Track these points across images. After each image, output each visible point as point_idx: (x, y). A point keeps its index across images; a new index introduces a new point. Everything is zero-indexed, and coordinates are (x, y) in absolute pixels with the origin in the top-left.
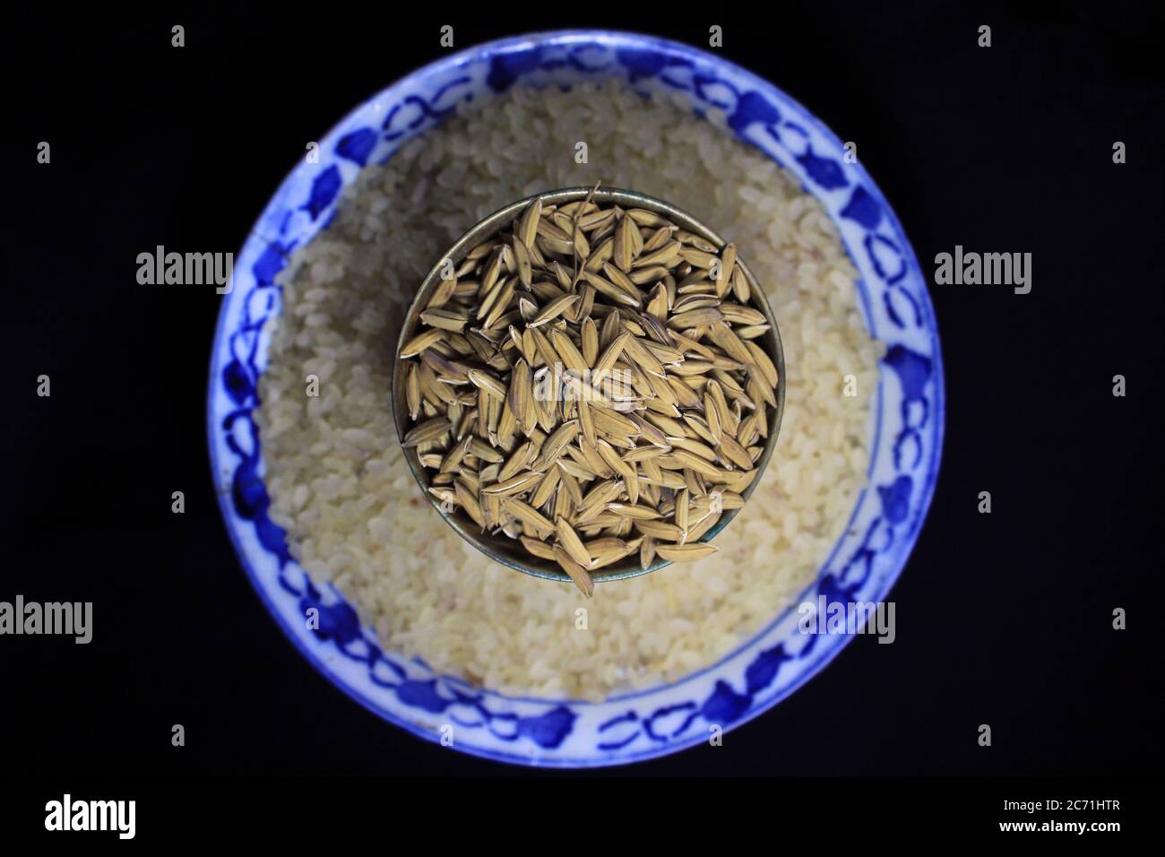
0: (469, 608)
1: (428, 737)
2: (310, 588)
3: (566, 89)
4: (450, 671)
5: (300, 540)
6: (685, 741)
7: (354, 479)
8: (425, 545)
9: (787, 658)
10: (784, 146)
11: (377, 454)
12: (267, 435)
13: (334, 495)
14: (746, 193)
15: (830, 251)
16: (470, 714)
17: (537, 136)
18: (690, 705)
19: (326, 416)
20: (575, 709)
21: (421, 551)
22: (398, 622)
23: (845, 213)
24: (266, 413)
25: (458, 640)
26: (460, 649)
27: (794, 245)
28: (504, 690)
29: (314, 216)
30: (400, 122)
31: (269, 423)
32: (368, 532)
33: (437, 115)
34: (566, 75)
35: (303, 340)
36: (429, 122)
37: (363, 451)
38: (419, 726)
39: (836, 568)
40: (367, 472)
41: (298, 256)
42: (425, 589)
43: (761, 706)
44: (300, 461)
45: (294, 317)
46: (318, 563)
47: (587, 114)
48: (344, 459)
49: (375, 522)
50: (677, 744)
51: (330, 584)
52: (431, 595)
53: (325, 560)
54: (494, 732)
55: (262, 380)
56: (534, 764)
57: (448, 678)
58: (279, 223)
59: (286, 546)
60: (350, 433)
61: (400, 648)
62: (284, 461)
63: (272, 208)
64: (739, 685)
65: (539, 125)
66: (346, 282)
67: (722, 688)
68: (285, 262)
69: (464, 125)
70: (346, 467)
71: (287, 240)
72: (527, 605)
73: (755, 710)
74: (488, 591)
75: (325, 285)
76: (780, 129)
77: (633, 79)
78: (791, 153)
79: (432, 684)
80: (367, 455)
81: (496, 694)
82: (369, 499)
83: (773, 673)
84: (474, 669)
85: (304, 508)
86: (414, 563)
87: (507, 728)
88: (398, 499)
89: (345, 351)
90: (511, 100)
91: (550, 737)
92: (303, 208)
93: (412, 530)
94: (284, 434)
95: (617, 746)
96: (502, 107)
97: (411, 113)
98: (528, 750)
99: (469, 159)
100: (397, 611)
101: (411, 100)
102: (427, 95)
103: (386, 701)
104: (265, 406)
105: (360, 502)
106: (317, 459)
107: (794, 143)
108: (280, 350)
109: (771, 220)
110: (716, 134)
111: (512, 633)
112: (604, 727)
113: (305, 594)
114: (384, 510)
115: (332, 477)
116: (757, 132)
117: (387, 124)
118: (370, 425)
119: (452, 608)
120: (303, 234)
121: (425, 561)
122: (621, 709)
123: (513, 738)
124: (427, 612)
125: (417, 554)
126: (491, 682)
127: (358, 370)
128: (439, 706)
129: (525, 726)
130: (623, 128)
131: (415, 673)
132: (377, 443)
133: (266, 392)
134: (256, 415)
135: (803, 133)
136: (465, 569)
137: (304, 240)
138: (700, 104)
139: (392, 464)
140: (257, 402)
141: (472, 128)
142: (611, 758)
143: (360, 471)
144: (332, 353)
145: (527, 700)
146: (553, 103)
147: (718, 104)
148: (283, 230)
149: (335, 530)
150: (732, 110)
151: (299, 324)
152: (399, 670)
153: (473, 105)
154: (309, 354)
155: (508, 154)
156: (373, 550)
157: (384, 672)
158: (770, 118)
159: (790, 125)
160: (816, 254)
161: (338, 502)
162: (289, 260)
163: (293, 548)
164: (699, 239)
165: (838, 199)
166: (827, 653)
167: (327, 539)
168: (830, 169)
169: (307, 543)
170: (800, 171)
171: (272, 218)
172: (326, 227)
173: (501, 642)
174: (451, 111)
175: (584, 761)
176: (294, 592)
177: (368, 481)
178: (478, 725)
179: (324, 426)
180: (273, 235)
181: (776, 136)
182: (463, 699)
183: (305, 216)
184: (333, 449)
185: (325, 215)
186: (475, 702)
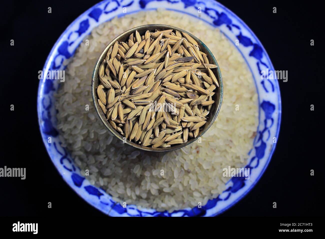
0: (231, 136)
1: (274, 147)
2: (227, 190)
3: (57, 111)
4: (252, 143)
5: (212, 195)
6: (270, 64)
7: (190, 175)
8: (212, 149)
9: (241, 34)
10: (76, 40)
11: (182, 167)
12: (177, 208)
13: (196, 182)
14: (91, 50)
15: (110, 25)
16: (266, 135)
17: (73, 119)
18: (258, 64)
19: (170, 186)
20: (261, 101)
21: (213, 150)
22: (237, 160)
23: (97, 20)
24: (170, 208)
25: (241, 140)
26: (244, 140)
27: (108, 35)
28: (257, 125)
29: (102, 194)
30: (69, 166)
31: (173, 206)
32: (208, 170)
33: (66, 154)
34: (53, 111)
35: (144, 196)
36: (69, 157)
37: (181, 171)
38: (271, 150)
39: (211, 21)
40: (188, 169)
41: (115, 200)
42: (226, 151)
43: (256, 40)
44: (185, 195)
45: (136, 200)
46: (219, 188)
47: (66, 103)
48: (184, 179)
49: (205, 167)
50: (271, 67)
51: (226, 184)
52: (228, 149)
53: (217, 186)
54: (271, 126)
55: (158, 210)
56: (280, 112)
57: (254, 144)
58: (105, 206)
59: (214, 199)
60: (176, 176)
61: (245, 160)
62: (185, 201)
63: (99, 208)
64: (250, 48)
65: (70, 119)
66: (124, 181)
67: (252, 54)
68: (118, 204)
69: (70, 145)
70: (187, 178)
71: (111, 203)
72: (229, 116)
73: (258, 43)
74: (225, 128)
75: (125, 189)
76: (70, 41)
77: (54, 90)
78: (78, 38)
79: (256, 148)
80: (182, 169)
81: (258, 128)
82: (197, 169)
83: (246, 38)
84: (251, 135)
85: (201, 193)
86: (217, 154)
87: (269, 122)
88: (197, 159)
89: (148, 179)
90: (61, 129)
91: (271, 108)
92: (99, 198)
93: (207, 154)
94: (176, 201)
95: (273, 86)
96: (63, 132)
97: (66, 162)
98: (276, 114)
99: (82, 141)
100: (234, 161)
101: (62, 162)
102: (60, 157)
103: (264, 162)
104: (167, 209)
105: (198, 172)
106: (185, 188)
107: (74, 37)
108: (148, 204)
109: (100, 42)
110: (72, 62)
111: (238, 122)
112: (267, 91)
113: (230, 192)
114: (200, 163)
115: (190, 183)
116: (71, 49)
117: (70, 170)
118: (173, 169)
119: (231, 141)
120: (108, 198)
121: (217, 150)
122: (260, 87)
123: (272, 120)
124: (233, 150)
125: (215, 152)
126: (254, 129)
127: (154, 173)
128: (264, 145)
129: (268, 117)
130: (71, 91)
131: (253, 154)
132: (178, 166)
133: (162, 208)
134: (170, 212)
135: (71, 33)
136: (218, 136)
137: (110, 198)
138: (62, 67)
139: (185, 160)
140: (166, 211)
141: (71, 142)
142: (277, 87)
143: (188, 172)
144: (149, 184)
145: (259, 118)
146: (62, 115)
147: (62, 62)
148: (107, 204)
149: (208, 182)
150: (64, 57)
151: (139, 198)
152: (253, 159)
153: (63, 142)
154: (149, 193)
155: (80, 127)
156: (214, 169)
157: (254, 164)
158: (66, 44)
159: (69, 38)
160: (111, 29)
161: (198, 181)
162: (117, 202)
163: (215, 197)
164: (108, 53)
165: (92, 22)
166: (239, 21)
167: (211, 184)
168: (83, 25)
169: (212, 192)
170: (84, 35)
171: (103, 208)
172: (105, 191)
173: (241, 126)
174: (65, 149)
175: (278, 96)
176: (229, 195)
177: (191, 169)
178: (269, 132)
179: (173, 186)
180: (109, 208)
181: (72, 43)
182: (261, 137)
183: (102, 197)
184: (181, 182)
185: (102, 191)
186: (261, 134)
